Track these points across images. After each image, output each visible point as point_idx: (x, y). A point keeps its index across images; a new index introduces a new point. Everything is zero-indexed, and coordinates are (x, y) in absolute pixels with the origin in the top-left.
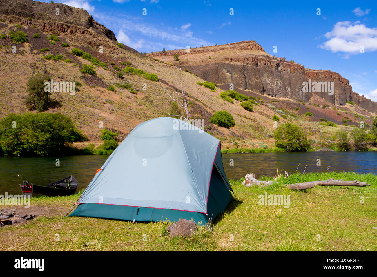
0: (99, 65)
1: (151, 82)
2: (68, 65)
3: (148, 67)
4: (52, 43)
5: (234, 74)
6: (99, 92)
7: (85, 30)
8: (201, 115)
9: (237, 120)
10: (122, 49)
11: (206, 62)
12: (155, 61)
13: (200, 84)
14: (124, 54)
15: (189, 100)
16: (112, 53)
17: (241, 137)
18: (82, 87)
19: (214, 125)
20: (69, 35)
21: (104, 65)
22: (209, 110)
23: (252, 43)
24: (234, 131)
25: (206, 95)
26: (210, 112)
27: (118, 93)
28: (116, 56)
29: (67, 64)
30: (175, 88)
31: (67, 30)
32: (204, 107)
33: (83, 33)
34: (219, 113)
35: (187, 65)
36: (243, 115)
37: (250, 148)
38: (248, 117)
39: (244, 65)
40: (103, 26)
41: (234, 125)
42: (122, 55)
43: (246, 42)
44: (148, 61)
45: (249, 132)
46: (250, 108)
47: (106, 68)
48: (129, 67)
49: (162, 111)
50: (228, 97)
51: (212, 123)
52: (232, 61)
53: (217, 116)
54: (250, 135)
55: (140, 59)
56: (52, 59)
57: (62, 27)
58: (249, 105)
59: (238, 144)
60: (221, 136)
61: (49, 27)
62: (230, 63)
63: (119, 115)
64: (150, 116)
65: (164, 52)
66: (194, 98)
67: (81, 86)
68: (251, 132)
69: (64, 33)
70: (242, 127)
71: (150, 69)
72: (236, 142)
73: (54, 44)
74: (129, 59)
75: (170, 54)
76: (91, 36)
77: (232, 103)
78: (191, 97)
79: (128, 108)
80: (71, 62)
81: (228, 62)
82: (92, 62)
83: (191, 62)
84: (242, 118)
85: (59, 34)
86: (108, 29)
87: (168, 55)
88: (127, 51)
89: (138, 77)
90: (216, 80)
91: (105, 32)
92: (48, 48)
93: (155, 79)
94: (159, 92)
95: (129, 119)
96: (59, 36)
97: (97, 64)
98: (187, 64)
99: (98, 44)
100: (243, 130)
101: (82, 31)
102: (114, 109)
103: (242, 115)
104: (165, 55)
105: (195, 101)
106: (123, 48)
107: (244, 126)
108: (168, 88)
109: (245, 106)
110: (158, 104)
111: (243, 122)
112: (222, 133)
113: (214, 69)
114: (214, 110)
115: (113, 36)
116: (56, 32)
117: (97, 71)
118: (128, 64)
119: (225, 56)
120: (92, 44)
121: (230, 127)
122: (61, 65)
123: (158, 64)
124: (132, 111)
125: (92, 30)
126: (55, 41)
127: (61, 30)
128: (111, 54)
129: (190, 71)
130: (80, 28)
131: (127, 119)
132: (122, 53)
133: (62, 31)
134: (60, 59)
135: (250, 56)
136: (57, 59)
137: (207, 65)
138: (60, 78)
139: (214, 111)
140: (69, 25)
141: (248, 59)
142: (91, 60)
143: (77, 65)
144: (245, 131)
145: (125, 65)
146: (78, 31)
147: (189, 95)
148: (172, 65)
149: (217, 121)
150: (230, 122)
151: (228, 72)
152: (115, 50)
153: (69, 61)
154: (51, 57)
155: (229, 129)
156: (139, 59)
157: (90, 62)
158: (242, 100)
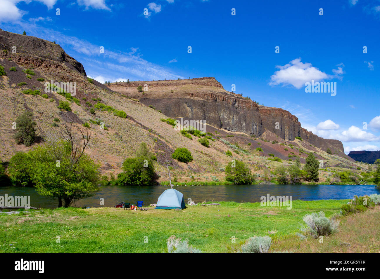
0: (73, 100)
1: (120, 118)
2: (45, 101)
3: (117, 103)
4: (29, 77)
5: (195, 109)
6: (76, 128)
7: (58, 65)
8: (164, 151)
9: (194, 155)
10: (93, 85)
11: (169, 96)
12: (122, 97)
13: (163, 121)
14: (95, 89)
15: (154, 137)
16: (84, 89)
17: (197, 171)
18: (60, 123)
19: (175, 160)
20: (43, 69)
21: (77, 101)
22: (171, 146)
23: (212, 80)
24: (192, 166)
25: (168, 132)
26: (172, 148)
27: (92, 129)
28: (87, 91)
29: (44, 99)
30: (141, 124)
31: (42, 64)
32: (167, 143)
33: (57, 67)
34: (179, 149)
36: (200, 151)
37: (204, 181)
38: (205, 153)
39: (203, 101)
40: (73, 59)
41: (192, 160)
42: (93, 91)
43: (207, 79)
44: (117, 97)
45: (204, 166)
46: (207, 144)
47: (79, 104)
48: (100, 103)
49: (131, 146)
50: (188, 134)
51: (173, 158)
52: (192, 96)
53: (178, 153)
54: (205, 170)
55: (109, 95)
56: (30, 94)
57: (37, 61)
58: (206, 141)
59: (195, 178)
60: (181, 170)
61: (25, 61)
62: (191, 98)
63: (95, 151)
64: (121, 151)
65: (128, 82)
66: (158, 135)
67: (59, 121)
68: (206, 166)
69: (38, 66)
70: (199, 162)
71: (119, 106)
72: (192, 176)
73: (31, 78)
74: (100, 95)
75: (134, 85)
76: (64, 71)
77: (191, 139)
78: (155, 133)
79: (102, 143)
80: (47, 98)
81: (189, 97)
82: (66, 97)
83: (154, 94)
84: (199, 154)
85: (33, 67)
86: (78, 62)
87: (132, 86)
88: (97, 86)
89: (108, 113)
90: (178, 113)
91: (75, 64)
92: (25, 82)
93: (123, 116)
94: (127, 129)
95: (103, 154)
96: (34, 70)
97: (71, 99)
98: (150, 96)
99: (70, 79)
100: (199, 165)
101: (56, 66)
102: (91, 145)
103: (199, 150)
104: (129, 86)
105: (158, 137)
106: (93, 83)
107: (201, 161)
108: (135, 125)
109: (202, 142)
110: (126, 140)
111: (200, 157)
112: (181, 168)
113: (175, 103)
114: (175, 146)
115: (82, 68)
116: (31, 66)
117: (71, 107)
118: (98, 100)
119: (187, 91)
120: (65, 79)
121: (189, 162)
122: (39, 100)
123: (126, 100)
124: (105, 146)
125: (65, 65)
126: (31, 75)
127: (36, 64)
128: (82, 90)
129: (154, 108)
130: (54, 63)
131: (102, 154)
132: (93, 88)
133: (37, 65)
134: (38, 94)
135: (210, 92)
136: (35, 94)
137: (169, 99)
138: (40, 113)
139: (175, 147)
140: (43, 59)
141: (207, 95)
142: (65, 95)
143: (54, 101)
144: (201, 165)
145: (96, 101)
146: (51, 66)
147: (153, 132)
148: (138, 102)
149: (178, 157)
150: (189, 158)
151: (188, 106)
152: (86, 85)
153: (46, 97)
154: (29, 92)
155: (187, 163)
156: (108, 95)
157: (64, 98)
158: (199, 136)
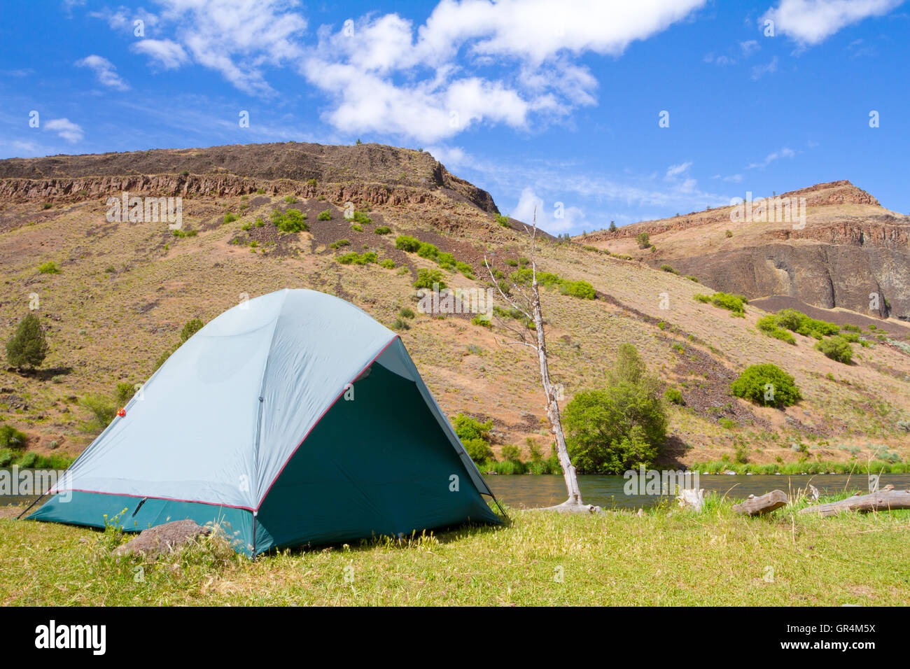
0: (455, 268)
1: (577, 300)
2: (387, 273)
3: (571, 266)
4: (356, 229)
5: (798, 270)
6: (454, 329)
7: (426, 196)
8: (706, 377)
9: (805, 387)
10: (510, 229)
11: (720, 246)
12: (586, 251)
13: (704, 301)
14: (514, 239)
15: (674, 340)
16: (486, 241)
17: (820, 432)
18: (414, 319)
19: (741, 400)
20: (392, 209)
21: (467, 268)
22: (727, 364)
23: (841, 188)
24: (799, 417)
25: (718, 327)
26: (731, 368)
27: (496, 330)
28: (494, 246)
29: (386, 270)
30: (636, 312)
31: (388, 197)
32: (716, 357)
33: (422, 200)
34: (753, 369)
35: (670, 256)
36: (825, 374)
37: (844, 460)
38: (840, 379)
39: (821, 246)
40: (467, 183)
41: (797, 399)
42: (509, 243)
43: (825, 187)
44: (571, 253)
45: (842, 417)
46: (844, 354)
47: (470, 274)
48: (524, 268)
49: (604, 369)
50: (780, 329)
51: (736, 395)
52: (788, 238)
53: (748, 379)
54: (845, 427)
55: (550, 249)
56: (353, 262)
57: (377, 194)
58: (842, 346)
59: (809, 450)
60: (762, 428)
61: (352, 196)
62: (785, 243)
63: (496, 382)
64: (572, 382)
65: (613, 229)
66: (686, 335)
67: (413, 317)
68: (850, 417)
69: (380, 204)
70: (822, 406)
71: (575, 272)
72: (801, 446)
73: (360, 231)
74: (526, 251)
75: (627, 234)
76: (438, 207)
77: (792, 343)
78: (679, 332)
79: (519, 365)
80: (393, 267)
81: (777, 241)
82: (440, 262)
83: (682, 247)
84: (823, 382)
85: (370, 208)
86: (478, 189)
87: (624, 236)
88: (520, 233)
89: (547, 291)
90: (751, 288)
91: (471, 195)
92: (348, 240)
93: (586, 294)
94: (596, 324)
95: (521, 391)
96: (371, 213)
97: (451, 266)
98: (671, 254)
99: (453, 223)
100: (823, 413)
101: (419, 197)
102: (486, 368)
103: (820, 372)
104: (616, 237)
105: (689, 342)
106: (510, 227)
107: (829, 402)
108: (618, 314)
109: (830, 349)
110: (593, 352)
111: (826, 391)
112: (764, 423)
113: (741, 262)
114: (740, 363)
115: (490, 202)
116: (365, 205)
117: (450, 283)
118: (522, 263)
119: (770, 227)
120: (441, 224)
121: (788, 406)
122: (371, 273)
123: (595, 258)
124: (529, 370)
125: (442, 192)
126: (362, 223)
127: (375, 200)
128: (482, 243)
129: (675, 270)
130: (415, 192)
131: (516, 391)
132: (509, 238)
133: (377, 202)
134: (371, 260)
135: (841, 221)
136: (365, 261)
137: (723, 253)
138: (368, 301)
139: (741, 365)
140: (392, 186)
141: (832, 229)
142: (437, 258)
143: (406, 272)
144: (830, 415)
145: (516, 265)
146: (410, 199)
147: (673, 328)
148: (630, 259)
149: (750, 391)
150: (787, 393)
151: (780, 266)
152: (492, 232)
153: (389, 264)
154: (352, 258)
155: (783, 410)
156: (548, 250)
157: (435, 264)
158: (819, 334)
